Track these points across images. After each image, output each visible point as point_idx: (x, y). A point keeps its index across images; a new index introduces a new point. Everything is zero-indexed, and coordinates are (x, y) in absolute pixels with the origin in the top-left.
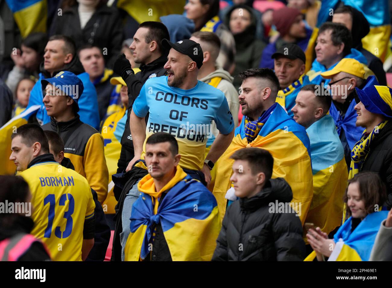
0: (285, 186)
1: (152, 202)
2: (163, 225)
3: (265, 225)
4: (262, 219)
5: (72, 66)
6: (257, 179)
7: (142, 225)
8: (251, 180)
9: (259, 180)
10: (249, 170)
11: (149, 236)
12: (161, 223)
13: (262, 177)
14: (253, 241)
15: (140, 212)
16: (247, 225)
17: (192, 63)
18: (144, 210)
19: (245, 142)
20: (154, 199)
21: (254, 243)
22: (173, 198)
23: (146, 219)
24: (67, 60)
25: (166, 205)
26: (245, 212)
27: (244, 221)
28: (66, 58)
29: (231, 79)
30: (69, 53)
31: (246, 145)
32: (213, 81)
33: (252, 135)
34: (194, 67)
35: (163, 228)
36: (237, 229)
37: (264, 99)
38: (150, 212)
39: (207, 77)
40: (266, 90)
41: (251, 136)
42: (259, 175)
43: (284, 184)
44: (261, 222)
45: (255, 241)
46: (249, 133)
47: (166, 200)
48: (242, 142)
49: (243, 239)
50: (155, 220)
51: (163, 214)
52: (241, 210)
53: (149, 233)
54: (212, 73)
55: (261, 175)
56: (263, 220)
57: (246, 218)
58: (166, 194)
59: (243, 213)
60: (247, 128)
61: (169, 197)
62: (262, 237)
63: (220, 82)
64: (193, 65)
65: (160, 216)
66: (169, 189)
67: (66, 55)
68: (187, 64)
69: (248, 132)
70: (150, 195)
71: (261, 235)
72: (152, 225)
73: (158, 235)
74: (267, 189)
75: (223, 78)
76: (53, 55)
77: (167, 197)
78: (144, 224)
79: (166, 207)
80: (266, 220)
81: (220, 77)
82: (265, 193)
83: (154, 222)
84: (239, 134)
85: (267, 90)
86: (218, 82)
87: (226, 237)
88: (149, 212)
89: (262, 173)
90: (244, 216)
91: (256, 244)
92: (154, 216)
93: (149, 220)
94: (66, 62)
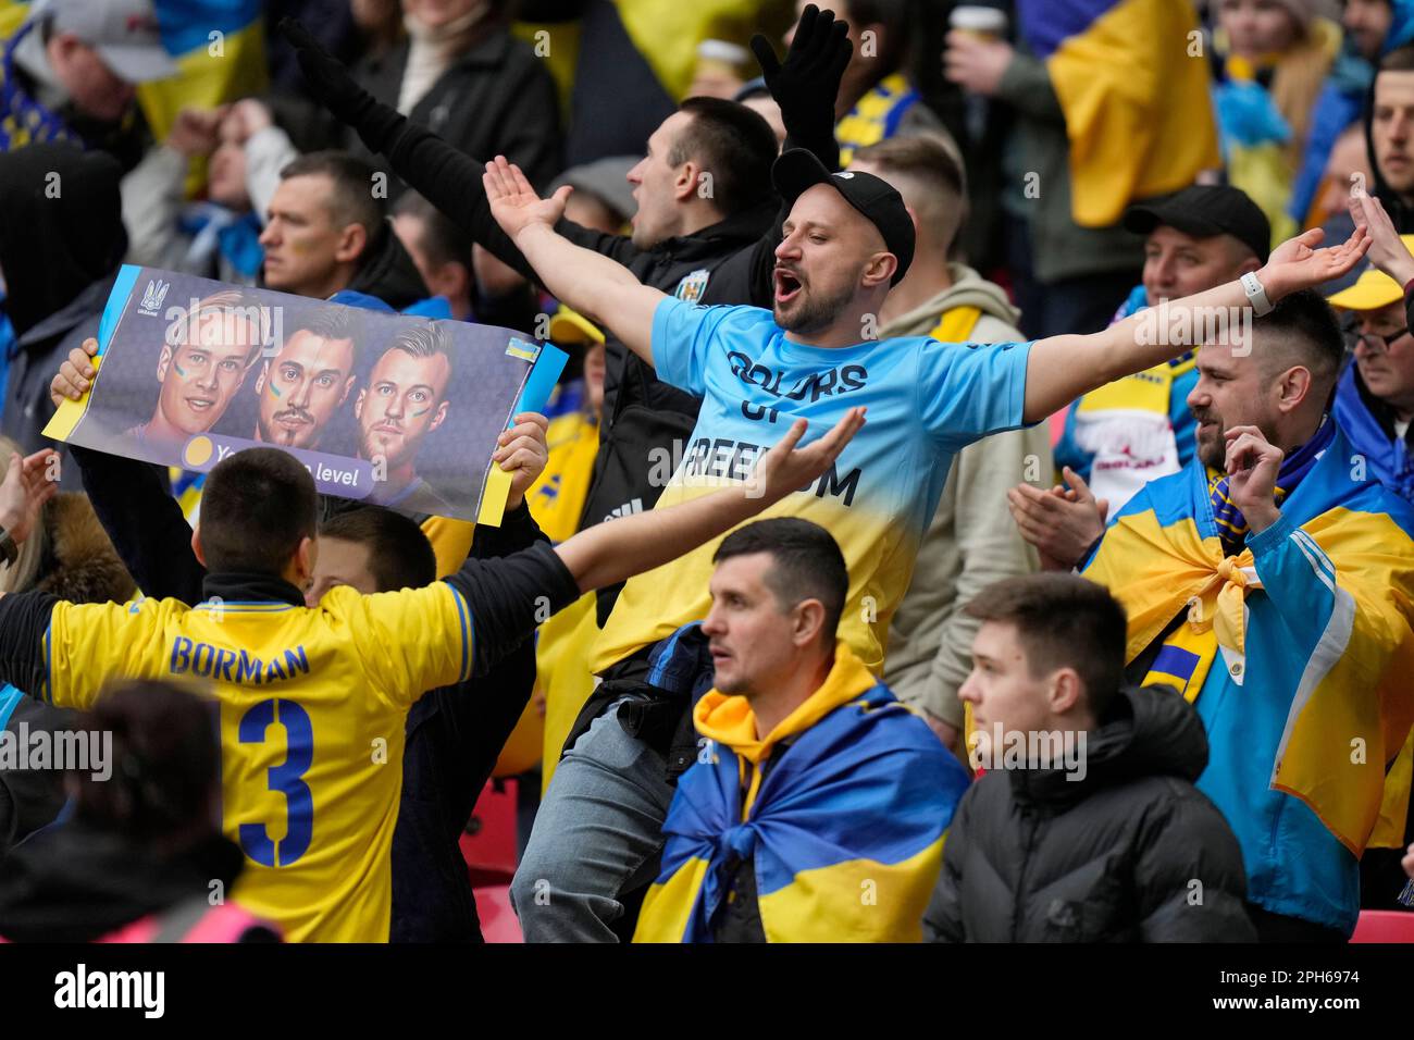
0: (1183, 715)
1: (739, 776)
2: (761, 866)
3: (1109, 861)
4: (1097, 841)
5: (385, 273)
6: (1052, 693)
7: (693, 859)
8: (1028, 697)
9: (1058, 695)
10: (1018, 658)
11: (712, 901)
12: (756, 859)
13: (1068, 683)
14: (1064, 922)
15: (696, 810)
16: (1039, 863)
17: (883, 259)
18: (709, 804)
19: (1214, 551)
20: (749, 766)
21: (1070, 929)
22: (806, 770)
23: (709, 838)
24: (347, 247)
25: (781, 791)
26: (1035, 813)
27: (1030, 847)
28: (343, 242)
29: (1011, 314)
30: (351, 223)
31: (1218, 564)
32: (949, 321)
33: (1237, 527)
34: (888, 274)
35: (759, 879)
36: (1004, 877)
37: (1284, 408)
38: (725, 812)
39: (927, 308)
40: (1292, 376)
41: (1234, 529)
42: (1055, 677)
43: (1177, 711)
44: (1094, 847)
45: (1072, 921)
46: (1230, 519)
47: (783, 775)
48: (1204, 551)
49: (1028, 913)
50: (737, 846)
51: (764, 827)
52: (1017, 806)
53: (713, 893)
54: (943, 294)
55: (1063, 678)
56: (1101, 843)
57: (1037, 836)
58: (787, 748)
59: (1024, 815)
60: (1223, 497)
61: (792, 762)
62: (1097, 906)
63: (976, 323)
64: (885, 265)
65: (756, 833)
66: (801, 732)
67: (340, 232)
68: (866, 257)
69: (1224, 511)
70: (736, 750)
71: (1094, 897)
72: (727, 864)
73: (742, 900)
74: (1117, 726)
75: (985, 312)
76: (292, 234)
77: (789, 762)
78: (701, 857)
79: (780, 801)
80: (1114, 841)
81: (974, 307)
82: (1110, 740)
83: (734, 853)
84: (1191, 520)
85: (1297, 374)
86: (970, 326)
87: (958, 906)
88: (721, 812)
89: (1067, 671)
90: (1028, 828)
91: (1077, 931)
92: (736, 830)
93: (715, 841)
94: (342, 256)
